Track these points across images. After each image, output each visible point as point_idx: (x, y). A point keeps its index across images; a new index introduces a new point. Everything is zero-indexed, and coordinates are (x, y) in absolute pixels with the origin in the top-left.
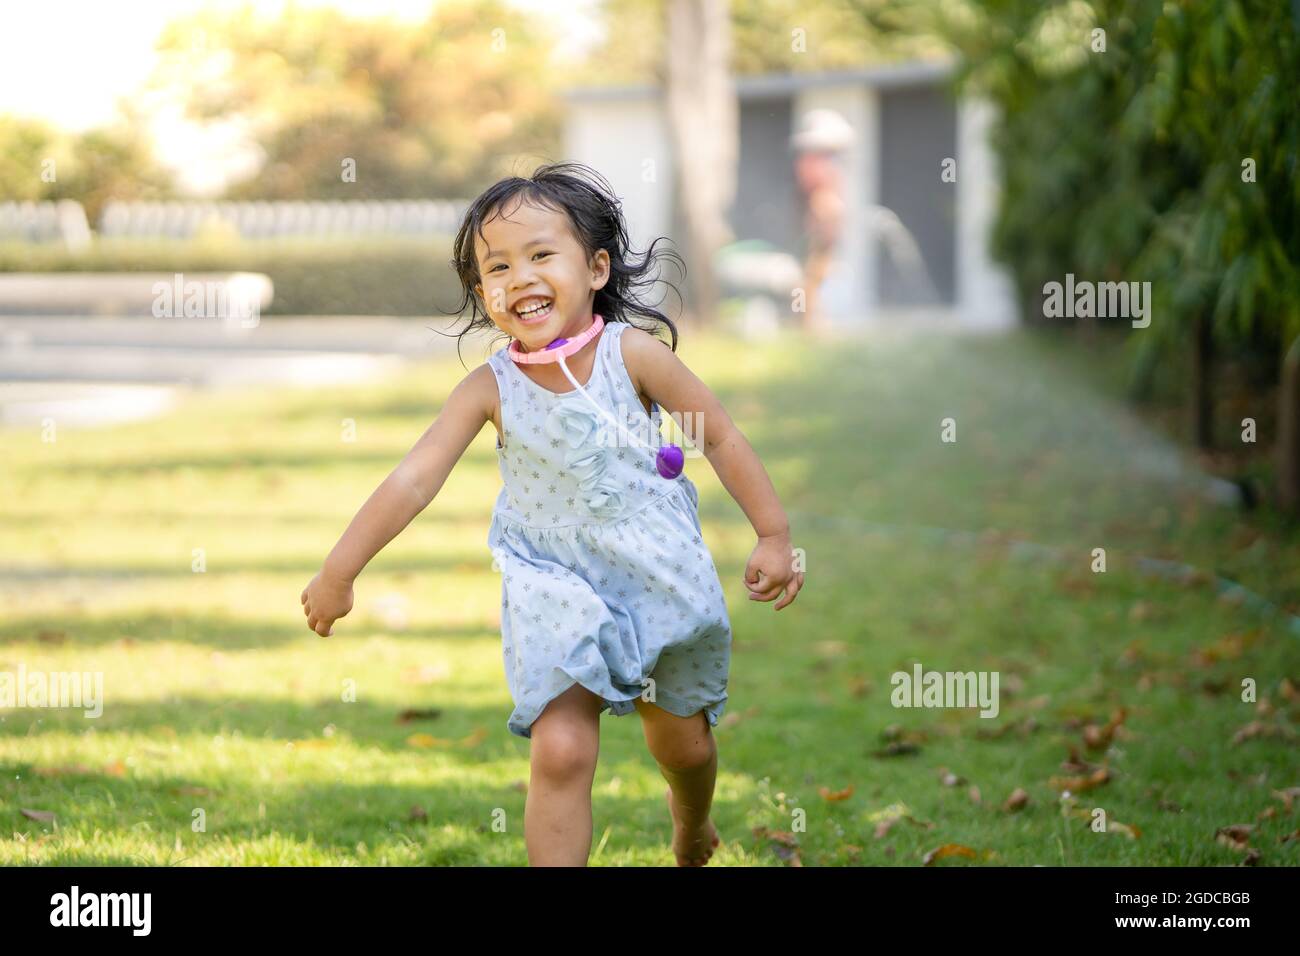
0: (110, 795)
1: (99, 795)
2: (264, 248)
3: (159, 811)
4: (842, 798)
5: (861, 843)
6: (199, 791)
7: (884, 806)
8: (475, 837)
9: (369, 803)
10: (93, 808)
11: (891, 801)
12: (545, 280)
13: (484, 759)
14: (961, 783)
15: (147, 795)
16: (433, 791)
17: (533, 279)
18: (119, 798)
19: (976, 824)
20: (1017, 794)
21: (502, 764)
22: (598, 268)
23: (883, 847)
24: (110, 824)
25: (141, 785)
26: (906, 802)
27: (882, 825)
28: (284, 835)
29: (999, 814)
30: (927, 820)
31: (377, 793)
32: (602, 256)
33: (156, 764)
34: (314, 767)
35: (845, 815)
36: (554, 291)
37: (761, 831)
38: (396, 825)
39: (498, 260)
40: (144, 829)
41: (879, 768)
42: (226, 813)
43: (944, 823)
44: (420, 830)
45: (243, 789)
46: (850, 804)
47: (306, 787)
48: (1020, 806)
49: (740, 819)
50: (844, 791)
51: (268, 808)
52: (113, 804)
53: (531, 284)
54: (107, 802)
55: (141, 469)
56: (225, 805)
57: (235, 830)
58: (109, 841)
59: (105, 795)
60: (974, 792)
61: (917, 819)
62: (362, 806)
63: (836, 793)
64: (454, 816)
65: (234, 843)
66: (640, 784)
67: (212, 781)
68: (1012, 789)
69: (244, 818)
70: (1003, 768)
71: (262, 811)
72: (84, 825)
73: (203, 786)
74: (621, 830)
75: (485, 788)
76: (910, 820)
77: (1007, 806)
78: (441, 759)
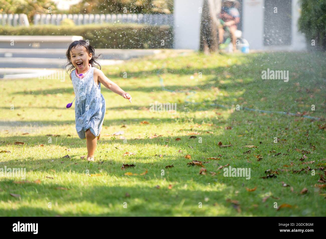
0: (36, 190)
1: (33, 190)
2: (81, 27)
3: (51, 194)
4: (253, 191)
5: (258, 204)
6: (62, 188)
7: (265, 193)
8: (145, 203)
9: (113, 192)
10: (31, 193)
11: (268, 191)
12: (81, 59)
13: (147, 179)
14: (288, 186)
15: (47, 189)
16: (132, 188)
17: (80, 59)
18: (39, 190)
19: (292, 198)
20: (305, 189)
21: (153, 181)
22: (90, 56)
23: (265, 205)
24: (36, 198)
25: (45, 186)
26: (272, 191)
27: (264, 198)
28: (88, 201)
29: (299, 195)
30: (278, 197)
31: (116, 189)
32: (91, 54)
33: (50, 180)
34: (96, 181)
35: (254, 195)
36: (83, 61)
37: (229, 200)
38: (121, 199)
39: (74, 55)
40: (46, 200)
41: (263, 181)
42: (71, 195)
43: (283, 198)
44: (128, 200)
45: (75, 187)
46: (255, 192)
47: (95, 187)
48: (306, 192)
49: (223, 197)
50: (253, 189)
51: (83, 193)
52: (37, 192)
53: (79, 60)
54: (36, 191)
55: (46, 93)
56: (70, 192)
57: (74, 200)
58: (36, 203)
59: (35, 189)
60: (292, 188)
61: (275, 196)
62: (111, 193)
63: (251, 190)
64: (138, 196)
65: (73, 203)
66: (193, 187)
67: (67, 185)
68: (303, 188)
69: (76, 196)
70: (300, 182)
71: (81, 194)
72: (29, 198)
73: (64, 187)
74: (188, 200)
75: (147, 187)
76: (272, 197)
77: (301, 193)
78: (134, 179)
